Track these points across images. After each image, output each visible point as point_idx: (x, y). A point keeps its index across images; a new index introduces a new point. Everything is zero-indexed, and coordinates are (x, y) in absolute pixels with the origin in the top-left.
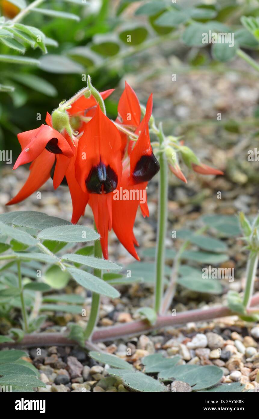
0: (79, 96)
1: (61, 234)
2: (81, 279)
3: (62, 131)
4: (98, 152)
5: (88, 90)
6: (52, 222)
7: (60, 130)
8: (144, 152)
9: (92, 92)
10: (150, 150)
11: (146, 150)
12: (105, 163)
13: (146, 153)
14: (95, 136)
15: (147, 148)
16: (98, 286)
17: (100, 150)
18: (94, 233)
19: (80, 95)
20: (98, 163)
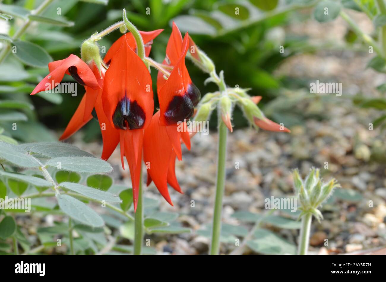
0: (112, 29)
1: (72, 164)
2: (65, 205)
3: (90, 62)
4: (123, 86)
5: (123, 24)
6: (74, 153)
7: (88, 61)
8: (176, 92)
9: (127, 27)
10: (183, 90)
11: (179, 90)
12: (130, 98)
13: (178, 93)
14: (122, 70)
15: (180, 88)
16: (83, 214)
17: (126, 84)
18: (109, 167)
19: (114, 28)
20: (123, 98)
